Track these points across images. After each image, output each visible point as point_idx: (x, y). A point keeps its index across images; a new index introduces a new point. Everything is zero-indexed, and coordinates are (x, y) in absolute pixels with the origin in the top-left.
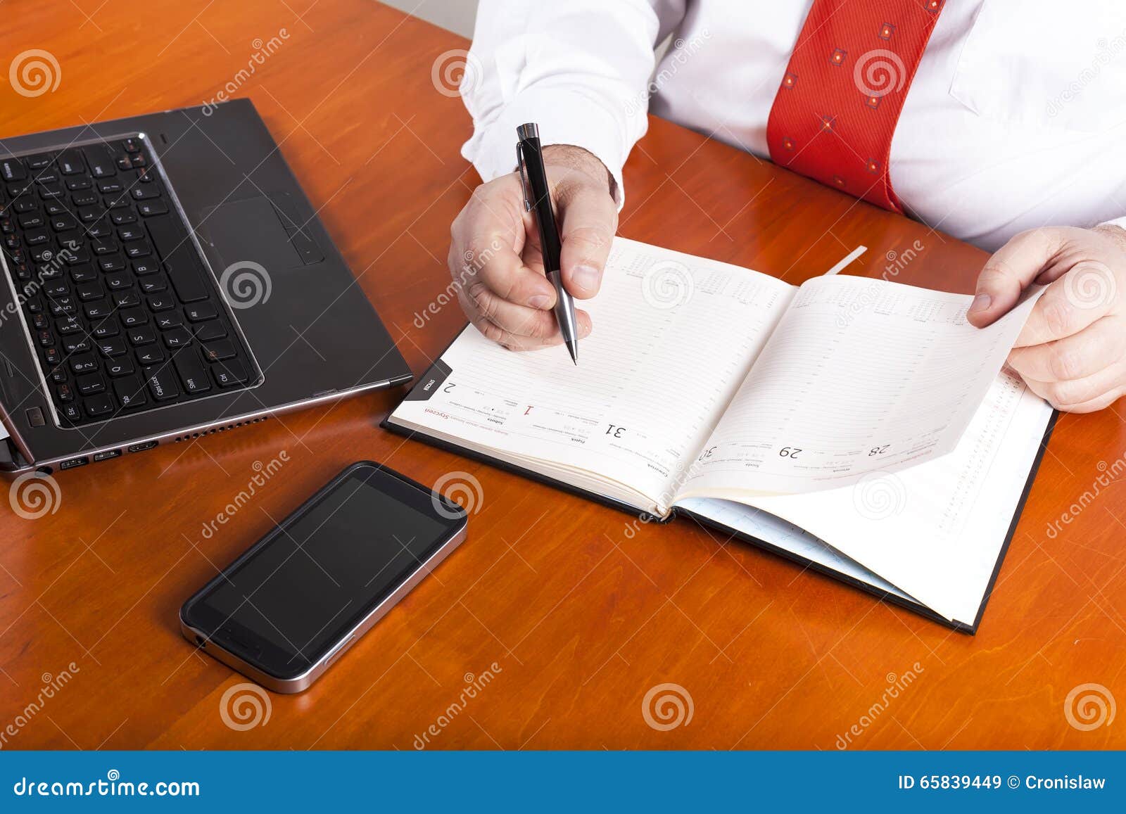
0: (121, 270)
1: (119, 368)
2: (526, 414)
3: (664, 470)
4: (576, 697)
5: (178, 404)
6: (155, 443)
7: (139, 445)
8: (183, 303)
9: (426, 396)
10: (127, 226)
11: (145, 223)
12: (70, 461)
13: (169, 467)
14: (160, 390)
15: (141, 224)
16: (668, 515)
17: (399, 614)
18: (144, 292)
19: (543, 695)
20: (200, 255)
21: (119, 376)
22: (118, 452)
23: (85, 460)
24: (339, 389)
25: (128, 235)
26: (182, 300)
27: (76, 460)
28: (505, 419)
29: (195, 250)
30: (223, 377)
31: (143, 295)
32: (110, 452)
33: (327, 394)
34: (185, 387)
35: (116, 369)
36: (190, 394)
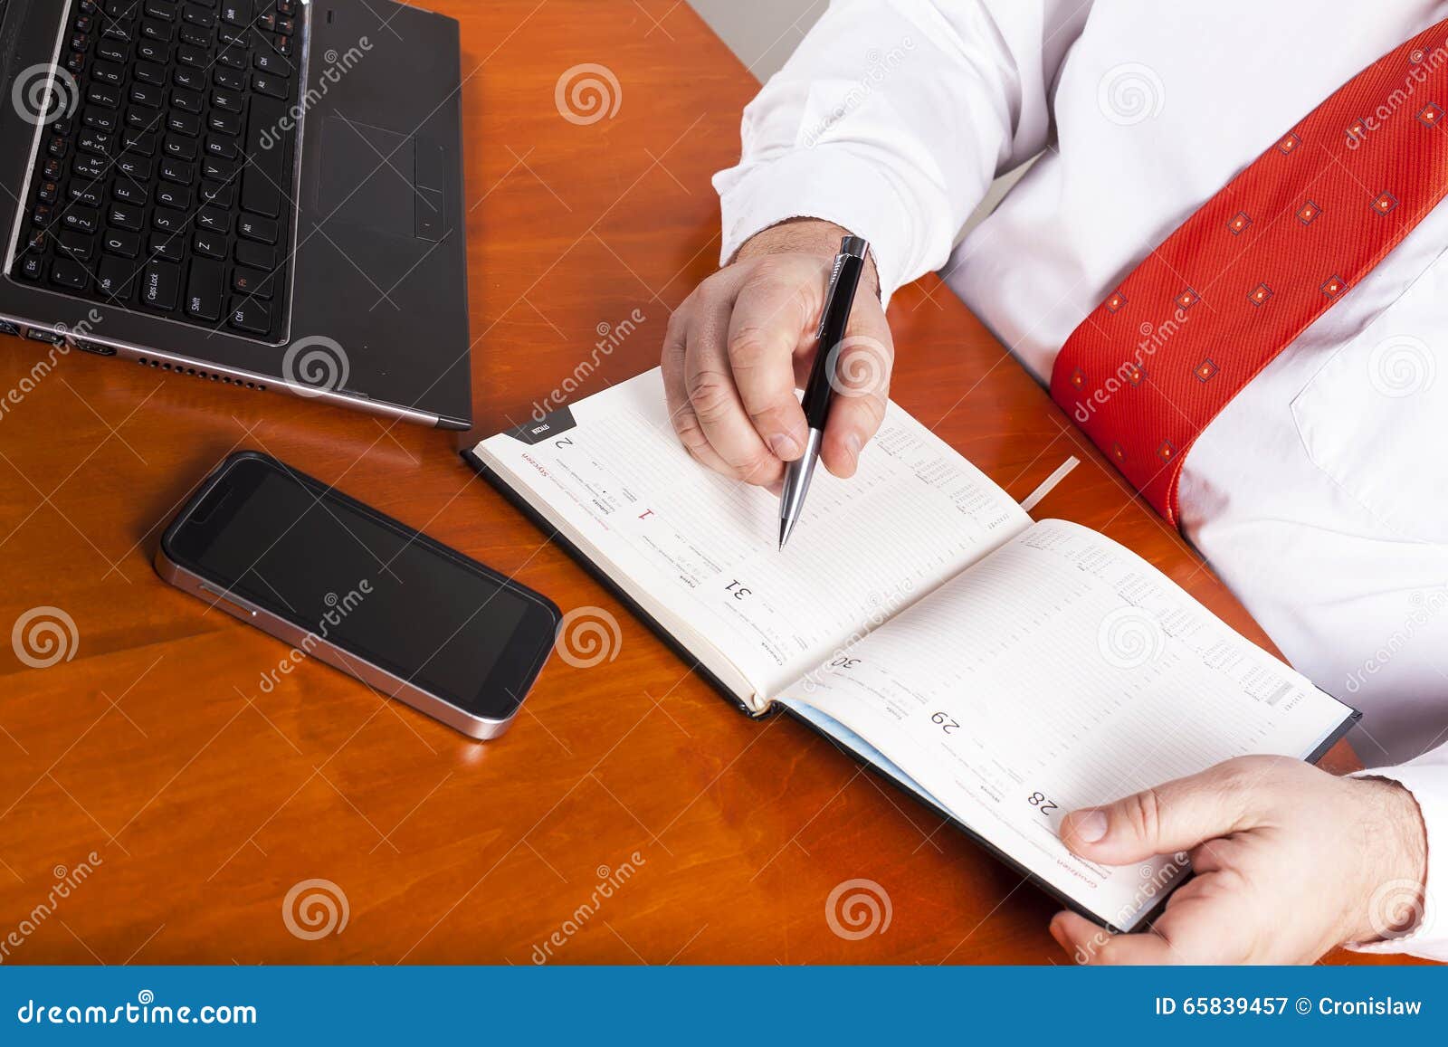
0: (189, 136)
1: (120, 244)
2: (641, 517)
3: (779, 656)
5: (166, 320)
6: (112, 350)
7: (93, 343)
8: (242, 208)
9: (532, 440)
10: (226, 90)
11: (250, 98)
13: (115, 388)
14: (153, 292)
15: (245, 97)
16: (764, 711)
18: (203, 175)
20: (295, 166)
21: (114, 252)
23: (16, 328)
25: (222, 101)
26: (243, 204)
27: (6, 323)
28: (614, 510)
29: (292, 157)
30: (239, 315)
31: (200, 177)
33: (353, 396)
34: (186, 303)
35: (115, 244)
36: (187, 315)
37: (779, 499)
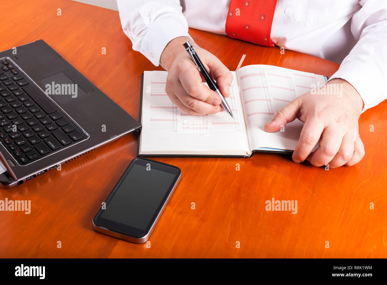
0: (20, 106)
1: (35, 141)
4: (241, 223)
5: (62, 150)
7: (53, 167)
8: (48, 114)
10: (16, 90)
11: (22, 88)
12: (28, 177)
14: (53, 146)
15: (20, 89)
16: (251, 154)
17: (169, 208)
19: (230, 225)
22: (46, 171)
23: (34, 176)
24: (118, 135)
25: (17, 93)
27: (31, 176)
30: (74, 137)
31: (32, 114)
32: (42, 171)
33: (114, 137)
34: (62, 143)
36: (65, 146)
37: (225, 112)
